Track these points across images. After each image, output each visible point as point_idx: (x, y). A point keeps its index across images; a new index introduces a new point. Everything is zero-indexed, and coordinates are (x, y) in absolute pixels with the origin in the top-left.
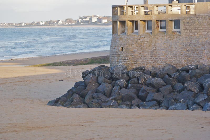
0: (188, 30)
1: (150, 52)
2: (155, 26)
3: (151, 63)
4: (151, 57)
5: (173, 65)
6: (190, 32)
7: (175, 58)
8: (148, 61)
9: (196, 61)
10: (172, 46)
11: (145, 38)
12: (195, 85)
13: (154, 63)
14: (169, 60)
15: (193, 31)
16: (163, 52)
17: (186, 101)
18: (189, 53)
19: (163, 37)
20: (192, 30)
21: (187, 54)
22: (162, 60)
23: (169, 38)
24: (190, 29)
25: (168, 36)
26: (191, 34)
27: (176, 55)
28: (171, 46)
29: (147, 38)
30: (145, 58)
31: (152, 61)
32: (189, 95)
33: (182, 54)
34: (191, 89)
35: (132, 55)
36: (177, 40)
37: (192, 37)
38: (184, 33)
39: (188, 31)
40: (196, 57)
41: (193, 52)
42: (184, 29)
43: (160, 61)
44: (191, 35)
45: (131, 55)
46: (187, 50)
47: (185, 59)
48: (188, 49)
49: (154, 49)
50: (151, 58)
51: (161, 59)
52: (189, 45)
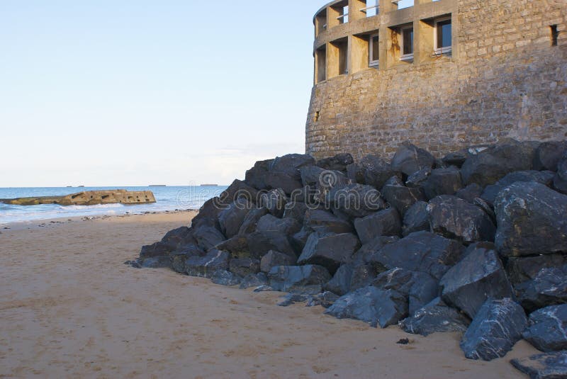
0: (472, 41)
1: (373, 117)
2: (386, 45)
3: (371, 146)
4: (374, 131)
5: (427, 149)
6: (480, 48)
7: (435, 129)
8: (365, 141)
9: (494, 134)
10: (428, 95)
11: (363, 81)
12: (468, 211)
13: (381, 148)
14: (417, 135)
15: (489, 42)
16: (404, 113)
17: (411, 275)
18: (473, 110)
19: (405, 71)
20: (485, 38)
21: (470, 116)
22: (399, 137)
23: (422, 74)
24: (479, 35)
25: (418, 68)
26: (483, 51)
27: (438, 119)
28: (426, 94)
29: (366, 80)
30: (358, 134)
31: (376, 140)
32: (429, 249)
33: (453, 117)
34: (447, 223)
35: (332, 129)
36: (443, 75)
37: (483, 61)
38: (461, 52)
39: (474, 45)
40: (495, 122)
41: (486, 108)
42: (463, 39)
43: (394, 139)
44: (483, 56)
45: (329, 129)
46: (469, 100)
47: (462, 129)
48: (472, 98)
49: (382, 109)
50: (373, 134)
51: (397, 133)
52: (474, 85)
